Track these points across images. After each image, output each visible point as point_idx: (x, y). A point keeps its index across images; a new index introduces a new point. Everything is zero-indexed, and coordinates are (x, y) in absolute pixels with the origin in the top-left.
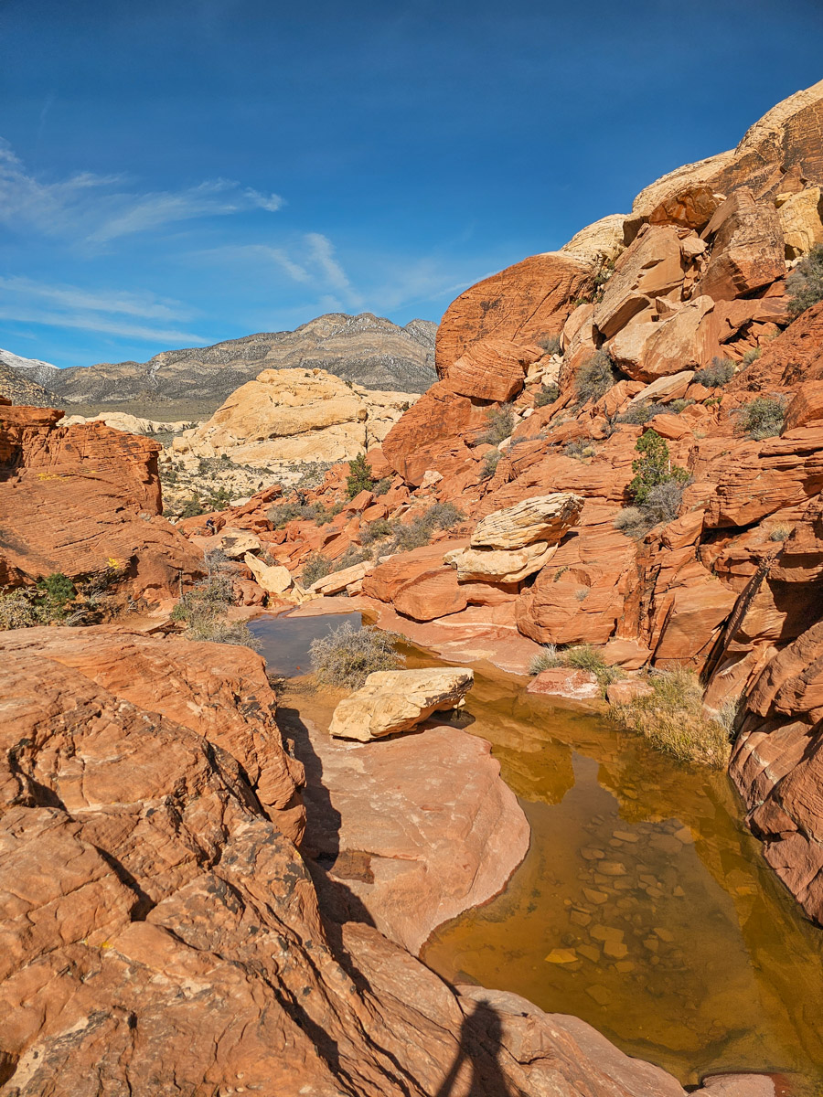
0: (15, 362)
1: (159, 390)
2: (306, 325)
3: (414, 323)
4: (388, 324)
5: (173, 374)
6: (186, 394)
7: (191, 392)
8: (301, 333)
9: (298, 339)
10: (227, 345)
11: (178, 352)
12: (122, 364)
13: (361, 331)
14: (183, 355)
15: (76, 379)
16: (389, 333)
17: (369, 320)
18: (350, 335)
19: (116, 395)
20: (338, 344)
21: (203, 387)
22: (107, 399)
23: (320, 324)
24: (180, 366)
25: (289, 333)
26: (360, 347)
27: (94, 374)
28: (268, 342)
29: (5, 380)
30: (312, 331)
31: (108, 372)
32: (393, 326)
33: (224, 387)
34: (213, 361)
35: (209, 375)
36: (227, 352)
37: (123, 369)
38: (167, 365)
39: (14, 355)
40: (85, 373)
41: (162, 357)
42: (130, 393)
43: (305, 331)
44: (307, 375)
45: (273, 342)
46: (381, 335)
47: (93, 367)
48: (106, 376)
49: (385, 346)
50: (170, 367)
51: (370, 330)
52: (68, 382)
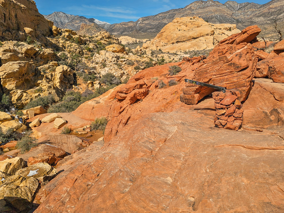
0: (99, 23)
1: (139, 30)
2: (188, 5)
3: (228, 2)
4: (218, 3)
5: (144, 25)
6: (148, 31)
7: (149, 30)
8: (186, 8)
9: (185, 10)
10: (161, 14)
11: (146, 17)
12: (129, 22)
13: (208, 6)
14: (147, 18)
15: (115, 27)
16: (218, 6)
17: (211, 2)
18: (204, 8)
19: (127, 32)
20: (199, 12)
21: (153, 29)
22: (124, 33)
23: (193, 5)
24: (146, 22)
25: (182, 8)
26: (207, 12)
27: (120, 25)
28: (175, 12)
29: (95, 28)
30: (190, 8)
31: (125, 25)
32: (220, 4)
33: (160, 28)
34: (156, 20)
35: (155, 25)
36: (161, 16)
37: (129, 24)
38: (142, 22)
39: (98, 21)
40: (118, 25)
41: (141, 19)
42: (131, 31)
43: (188, 7)
44: (191, 19)
45: (176, 12)
46: (215, 7)
47: (120, 23)
48: (124, 26)
49: (216, 11)
50: (143, 22)
51: (211, 6)
52: (113, 28)
